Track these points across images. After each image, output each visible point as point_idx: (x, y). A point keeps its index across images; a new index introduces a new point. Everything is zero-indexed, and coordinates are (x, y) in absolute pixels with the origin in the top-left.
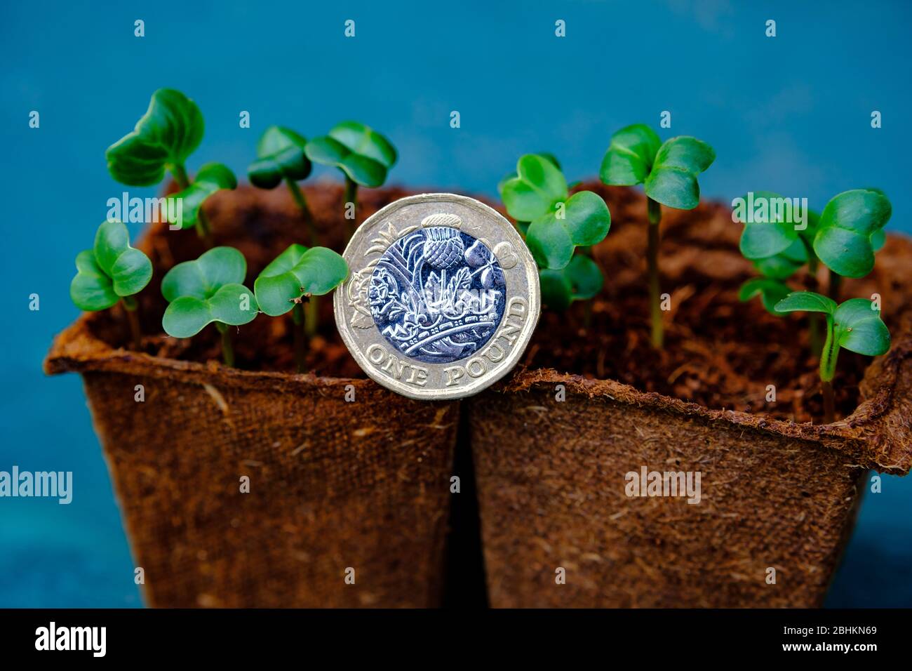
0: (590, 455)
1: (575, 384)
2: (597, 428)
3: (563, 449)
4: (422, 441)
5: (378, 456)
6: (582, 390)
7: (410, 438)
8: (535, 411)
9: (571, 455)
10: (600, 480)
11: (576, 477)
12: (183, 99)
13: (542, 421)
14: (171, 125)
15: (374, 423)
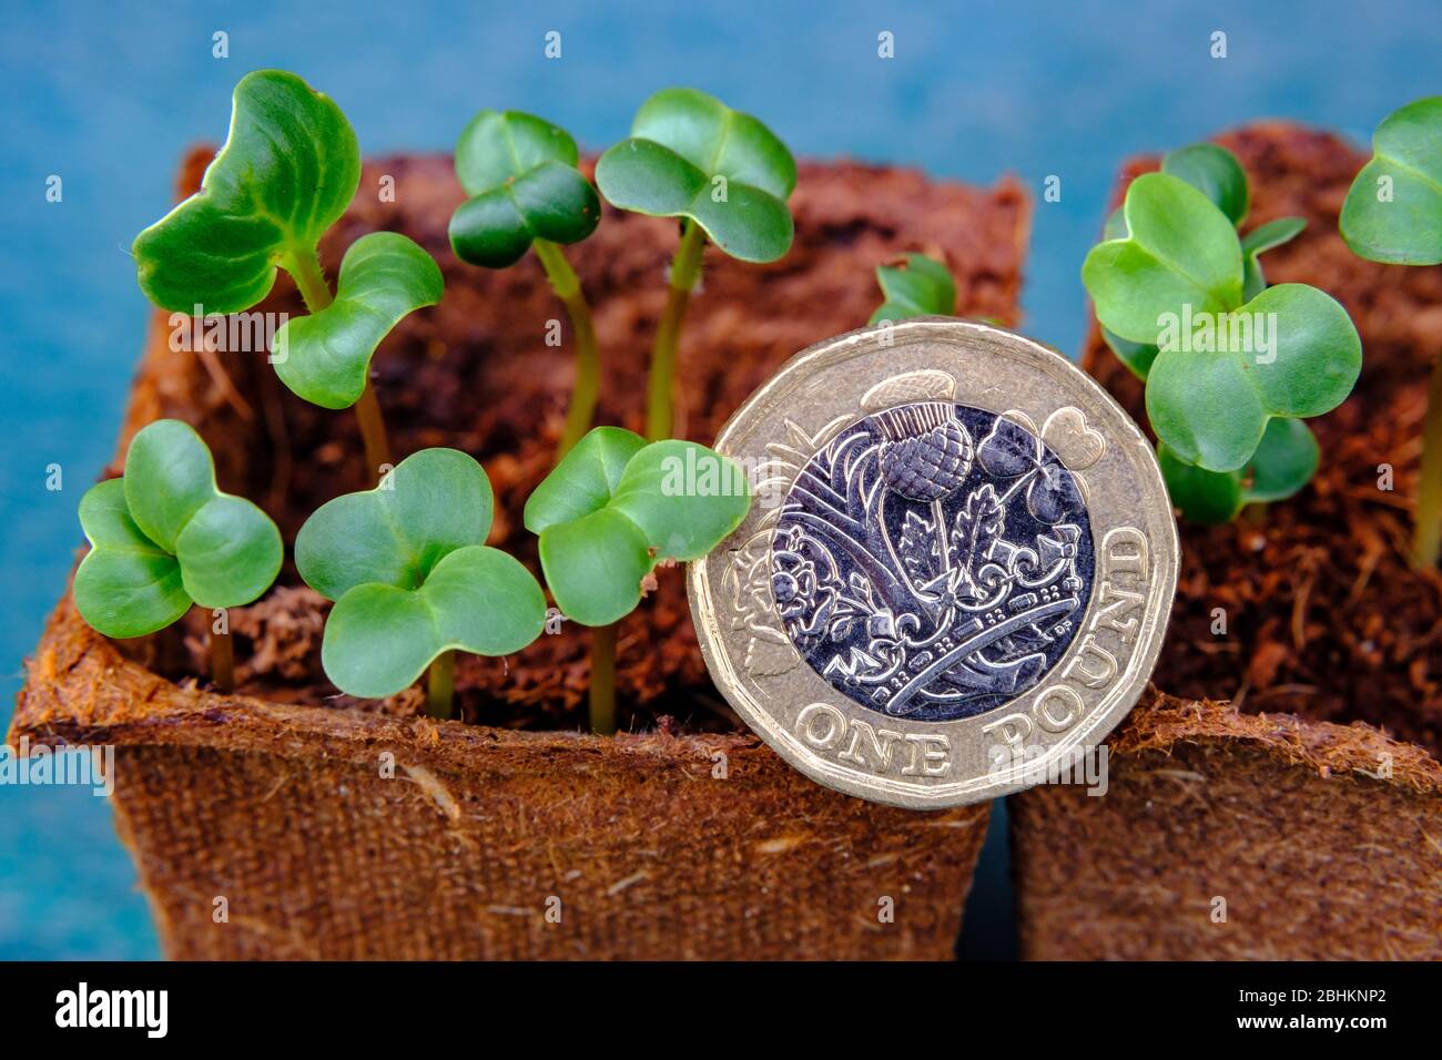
0: (1305, 878)
1: (1284, 744)
2: (1325, 827)
3: (1236, 861)
4: (915, 853)
5: (813, 889)
6: (1299, 757)
7: (888, 850)
8: (1176, 780)
9: (1258, 875)
10: (1324, 932)
11: (1265, 919)
12: (303, 94)
13: (1190, 801)
14: (283, 165)
15: (810, 826)
